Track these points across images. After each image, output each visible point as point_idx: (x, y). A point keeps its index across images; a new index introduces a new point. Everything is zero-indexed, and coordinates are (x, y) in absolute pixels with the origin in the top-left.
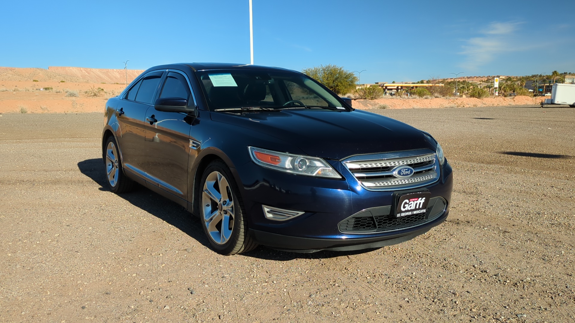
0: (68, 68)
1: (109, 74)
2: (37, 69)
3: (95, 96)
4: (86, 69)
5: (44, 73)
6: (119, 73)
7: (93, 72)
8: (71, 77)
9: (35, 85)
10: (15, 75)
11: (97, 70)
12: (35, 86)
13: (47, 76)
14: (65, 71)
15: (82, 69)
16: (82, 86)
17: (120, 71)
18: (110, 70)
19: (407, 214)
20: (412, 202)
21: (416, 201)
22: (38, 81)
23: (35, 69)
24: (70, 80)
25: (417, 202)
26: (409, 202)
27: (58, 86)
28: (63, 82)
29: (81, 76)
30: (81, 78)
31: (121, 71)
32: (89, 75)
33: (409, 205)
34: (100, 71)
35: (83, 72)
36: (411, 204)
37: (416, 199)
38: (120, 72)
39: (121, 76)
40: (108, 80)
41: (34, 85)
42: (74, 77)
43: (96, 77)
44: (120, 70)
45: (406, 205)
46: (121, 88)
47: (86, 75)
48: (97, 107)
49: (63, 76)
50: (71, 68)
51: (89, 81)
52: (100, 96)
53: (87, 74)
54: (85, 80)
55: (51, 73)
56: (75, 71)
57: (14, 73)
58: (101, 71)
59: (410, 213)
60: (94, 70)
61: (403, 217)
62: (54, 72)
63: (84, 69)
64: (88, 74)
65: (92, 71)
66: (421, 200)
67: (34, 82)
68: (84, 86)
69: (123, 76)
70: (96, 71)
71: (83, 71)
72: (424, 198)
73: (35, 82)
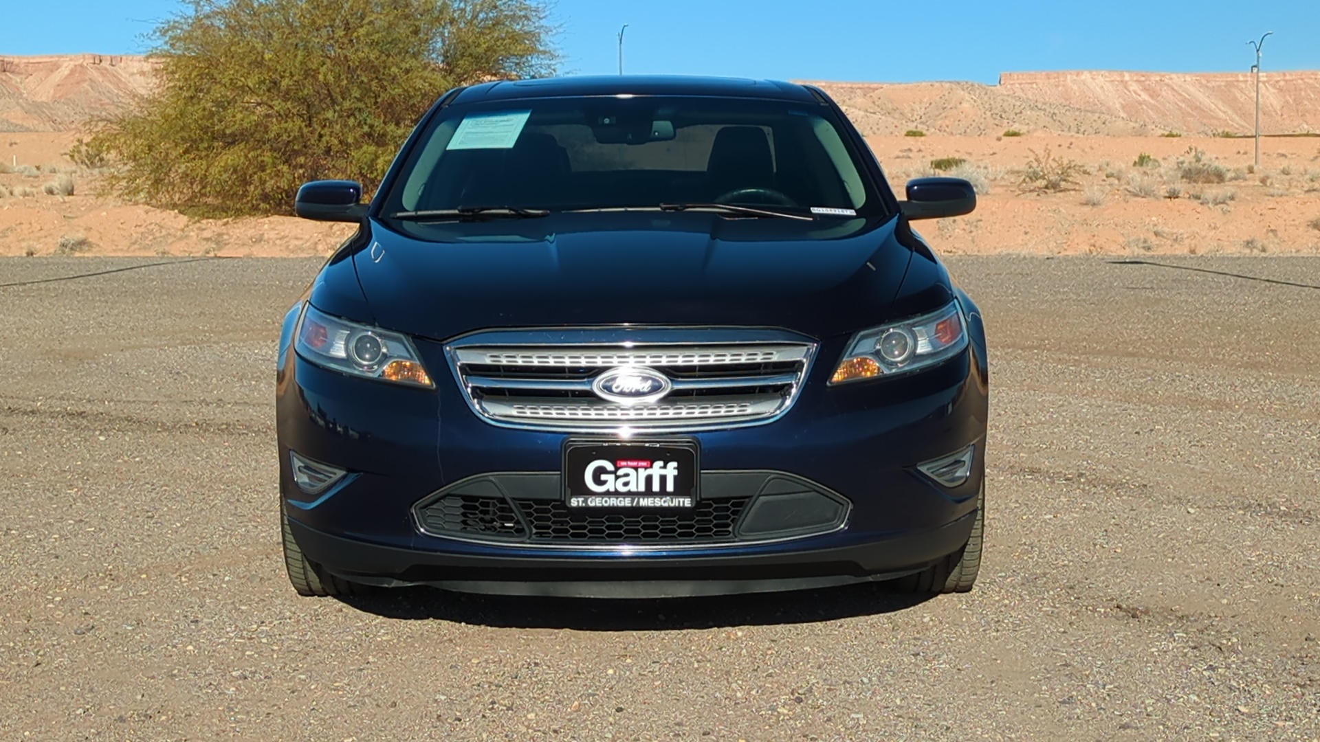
0: (1075, 77)
1: (1238, 95)
2: (954, 86)
3: (1051, 191)
4: (1143, 79)
5: (979, 102)
6: (1281, 90)
7: (1173, 89)
8: (1077, 113)
9: (910, 150)
10: (875, 113)
11: (1188, 79)
12: (911, 155)
13: (989, 114)
14: (1060, 88)
15: (1127, 77)
16: (1083, 151)
17: (1286, 81)
18: (1241, 78)
19: (613, 502)
20: (632, 472)
21: (646, 468)
22: (921, 135)
23: (948, 85)
24: (1073, 124)
25: (649, 471)
26: (617, 469)
27: (994, 154)
28: (1015, 134)
29: (1123, 107)
30: (1122, 114)
31: (1288, 77)
32: (1153, 102)
33: (617, 477)
34: (1201, 83)
35: (1131, 88)
36: (627, 475)
37: (644, 464)
38: (1282, 83)
39: (1287, 102)
40: (1233, 120)
41: (906, 151)
42: (1089, 114)
43: (1180, 108)
44: (1284, 75)
45: (603, 477)
46: (1239, 152)
47: (1140, 104)
48: (1026, 233)
49: (1048, 110)
50: (1083, 77)
51: (1150, 127)
52: (1069, 190)
53: (1145, 96)
54: (1132, 124)
55: (1006, 98)
56: (1102, 87)
57: (874, 102)
58: (1204, 82)
59: (626, 502)
60: (1176, 79)
61: (595, 509)
62: (1019, 93)
63: (1135, 79)
64: (1151, 96)
65: (1168, 85)
66: (665, 467)
67: (909, 138)
68: (1092, 148)
69: (1295, 100)
70: (1185, 82)
71: (1134, 87)
72: (675, 464)
73: (912, 138)
